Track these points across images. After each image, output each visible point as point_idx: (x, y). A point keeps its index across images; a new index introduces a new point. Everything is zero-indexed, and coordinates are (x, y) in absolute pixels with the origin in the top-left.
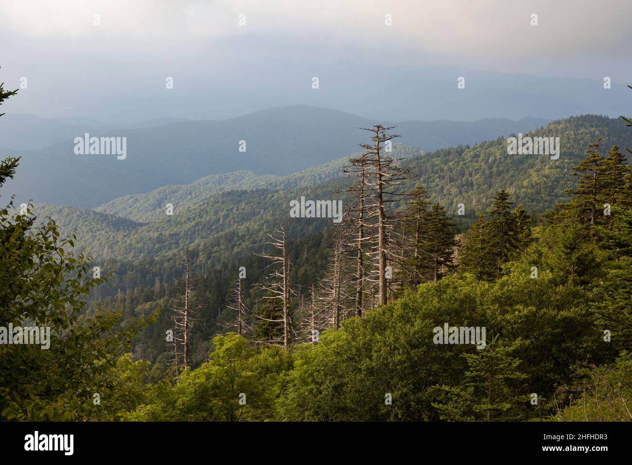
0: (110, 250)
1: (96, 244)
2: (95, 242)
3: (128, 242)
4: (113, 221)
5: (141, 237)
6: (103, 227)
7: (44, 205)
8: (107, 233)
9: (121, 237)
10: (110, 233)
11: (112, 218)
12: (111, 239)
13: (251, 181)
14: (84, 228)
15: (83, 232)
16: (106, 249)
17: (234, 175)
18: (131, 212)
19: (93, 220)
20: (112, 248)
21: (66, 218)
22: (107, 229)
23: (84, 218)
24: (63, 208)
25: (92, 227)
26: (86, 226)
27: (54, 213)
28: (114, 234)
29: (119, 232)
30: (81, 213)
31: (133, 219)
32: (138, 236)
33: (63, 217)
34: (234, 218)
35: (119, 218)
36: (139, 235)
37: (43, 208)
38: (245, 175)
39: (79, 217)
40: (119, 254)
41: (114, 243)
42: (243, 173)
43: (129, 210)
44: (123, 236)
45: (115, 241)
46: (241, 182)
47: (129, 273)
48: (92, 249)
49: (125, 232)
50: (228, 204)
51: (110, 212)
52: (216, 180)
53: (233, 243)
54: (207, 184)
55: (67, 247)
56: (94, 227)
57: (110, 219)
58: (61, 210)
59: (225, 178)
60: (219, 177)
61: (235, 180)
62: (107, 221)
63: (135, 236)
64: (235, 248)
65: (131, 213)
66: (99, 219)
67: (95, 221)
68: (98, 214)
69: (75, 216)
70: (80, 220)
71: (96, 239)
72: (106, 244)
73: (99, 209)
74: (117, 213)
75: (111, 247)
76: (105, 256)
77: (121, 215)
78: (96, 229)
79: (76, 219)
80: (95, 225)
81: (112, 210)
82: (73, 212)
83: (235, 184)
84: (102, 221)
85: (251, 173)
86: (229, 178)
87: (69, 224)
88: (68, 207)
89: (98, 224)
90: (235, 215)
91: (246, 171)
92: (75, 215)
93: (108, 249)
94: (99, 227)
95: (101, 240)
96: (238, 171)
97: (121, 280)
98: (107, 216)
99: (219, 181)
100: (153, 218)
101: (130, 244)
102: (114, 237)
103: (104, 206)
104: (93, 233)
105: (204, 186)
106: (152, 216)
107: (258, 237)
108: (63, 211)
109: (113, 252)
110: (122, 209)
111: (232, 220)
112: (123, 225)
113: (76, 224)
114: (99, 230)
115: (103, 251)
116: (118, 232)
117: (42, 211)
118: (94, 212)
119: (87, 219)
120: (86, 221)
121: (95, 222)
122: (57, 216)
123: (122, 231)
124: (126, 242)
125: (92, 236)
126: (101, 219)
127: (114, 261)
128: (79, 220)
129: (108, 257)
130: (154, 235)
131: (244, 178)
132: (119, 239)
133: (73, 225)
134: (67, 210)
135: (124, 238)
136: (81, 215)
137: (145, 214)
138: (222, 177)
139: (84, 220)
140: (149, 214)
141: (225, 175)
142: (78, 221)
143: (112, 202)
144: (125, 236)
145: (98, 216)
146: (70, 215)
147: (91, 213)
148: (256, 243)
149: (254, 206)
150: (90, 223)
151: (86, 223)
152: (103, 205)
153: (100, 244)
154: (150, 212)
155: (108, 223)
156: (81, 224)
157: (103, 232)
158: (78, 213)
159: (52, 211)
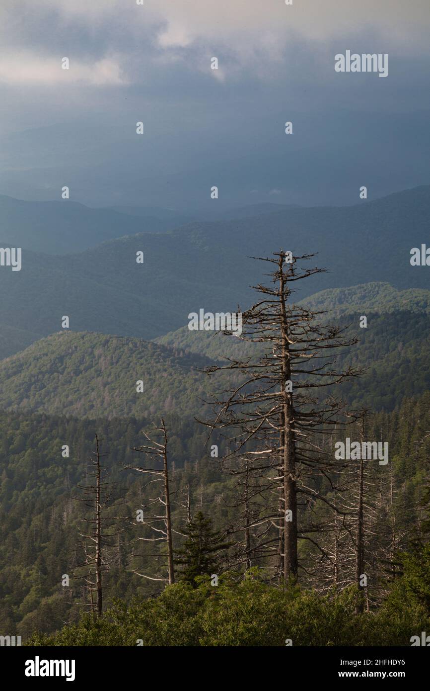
0: (174, 401)
1: (154, 392)
2: (154, 389)
3: (201, 389)
4: (179, 358)
5: (219, 382)
6: (166, 367)
7: (84, 333)
8: (171, 375)
9: (191, 381)
10: (175, 376)
11: (179, 354)
12: (176, 384)
13: (388, 298)
14: (138, 368)
15: (137, 373)
16: (169, 399)
17: (362, 289)
18: (209, 344)
19: (152, 356)
20: (177, 398)
21: (114, 353)
22: (170, 370)
23: (140, 353)
24: (111, 338)
25: (149, 366)
26: (142, 364)
27: (98, 345)
28: (180, 378)
29: (189, 374)
30: (135, 345)
31: (210, 354)
32: (215, 381)
33: (109, 351)
34: (357, 356)
35: (190, 353)
36: (216, 379)
37: (83, 338)
38: (379, 288)
39: (132, 351)
40: (186, 407)
41: (180, 391)
42: (376, 286)
43: (207, 341)
44: (193, 381)
45: (181, 388)
46: (373, 300)
47: (196, 436)
48: (149, 399)
49: (197, 374)
50: (348, 334)
51: (179, 343)
52: (336, 298)
53: (351, 394)
54: (322, 302)
55: (114, 396)
56: (152, 367)
57: (176, 355)
58: (107, 342)
59: (349, 294)
60: (341, 292)
61: (364, 297)
62: (172, 358)
63: (211, 381)
64: (354, 402)
65: (208, 346)
66: (160, 355)
67: (154, 357)
68: (159, 348)
69: (126, 350)
70: (134, 355)
71: (155, 384)
72: (168, 391)
73: (163, 340)
74: (188, 346)
75: (175, 396)
76: (166, 409)
77: (194, 350)
78: (155, 369)
79: (128, 355)
80: (155, 364)
81: (182, 342)
82: (123, 345)
83: (364, 302)
84: (164, 358)
85: (389, 286)
86: (355, 294)
87: (117, 362)
88: (117, 337)
89: (159, 362)
90: (358, 352)
91: (381, 283)
92: (126, 348)
93: (172, 399)
94: (159, 366)
95: (162, 386)
96: (369, 283)
97: (185, 447)
98: (171, 350)
99: (340, 299)
100: (241, 353)
101: (204, 393)
102: (180, 382)
103: (171, 335)
104: (150, 375)
105: (316, 306)
106: (239, 350)
107: (389, 386)
108: (110, 343)
109: (178, 404)
110: (196, 339)
111: (355, 358)
112: (195, 364)
113: (128, 362)
114: (159, 371)
115: (164, 401)
116: (186, 374)
117: (82, 342)
118: (153, 344)
119: (142, 354)
120: (141, 358)
121: (155, 359)
122: (101, 350)
123: (193, 372)
124: (197, 390)
125: (150, 379)
126: (162, 354)
127: (175, 418)
128: (132, 357)
129: (172, 412)
130: (238, 380)
131: (378, 293)
132: (187, 385)
133: (124, 363)
134: (115, 341)
135: (195, 382)
136: (134, 349)
137: (229, 348)
138: (344, 292)
139: (139, 356)
140: (235, 349)
141: (349, 290)
142: (130, 357)
143: (181, 329)
144: (196, 380)
145: (159, 350)
146: (120, 348)
147: (149, 345)
148: (386, 395)
149: (388, 337)
150: (146, 361)
151: (142, 361)
152: (170, 333)
153: (161, 391)
154: (236, 345)
155: (172, 361)
156: (135, 361)
157: (165, 374)
158: (131, 345)
159: (94, 343)
